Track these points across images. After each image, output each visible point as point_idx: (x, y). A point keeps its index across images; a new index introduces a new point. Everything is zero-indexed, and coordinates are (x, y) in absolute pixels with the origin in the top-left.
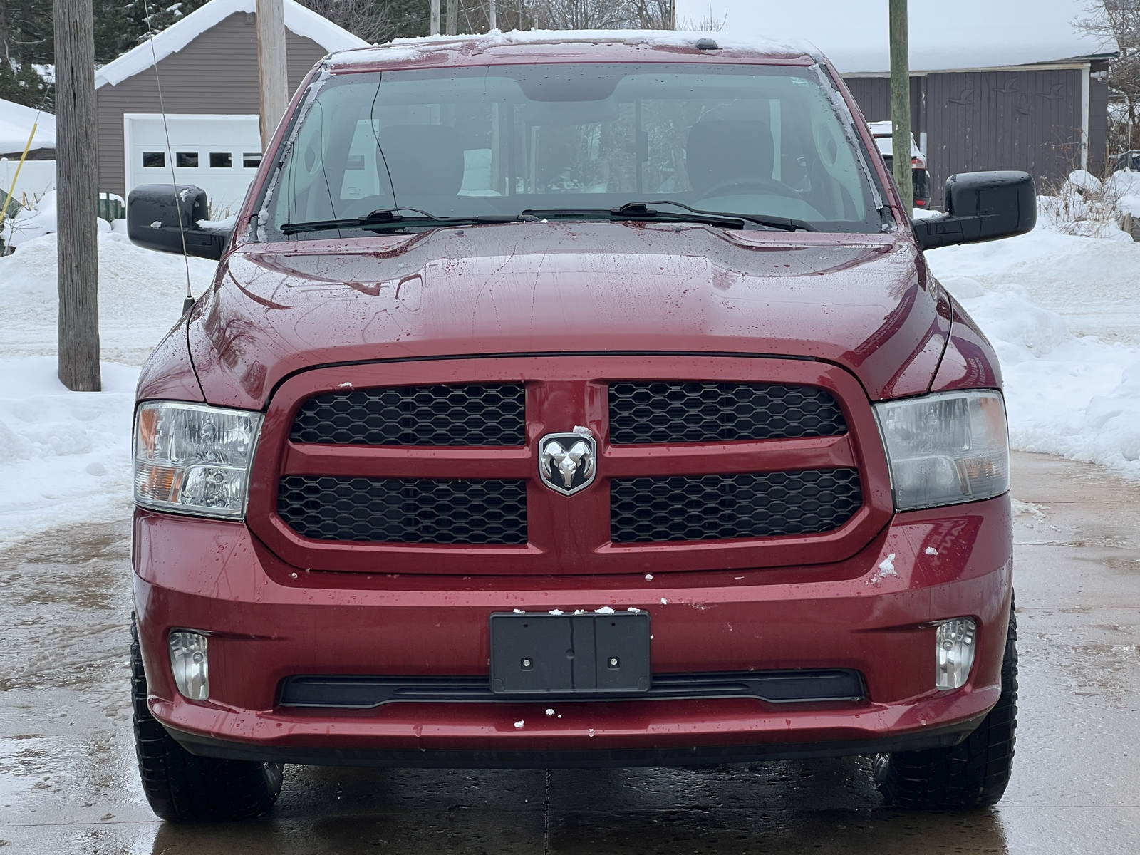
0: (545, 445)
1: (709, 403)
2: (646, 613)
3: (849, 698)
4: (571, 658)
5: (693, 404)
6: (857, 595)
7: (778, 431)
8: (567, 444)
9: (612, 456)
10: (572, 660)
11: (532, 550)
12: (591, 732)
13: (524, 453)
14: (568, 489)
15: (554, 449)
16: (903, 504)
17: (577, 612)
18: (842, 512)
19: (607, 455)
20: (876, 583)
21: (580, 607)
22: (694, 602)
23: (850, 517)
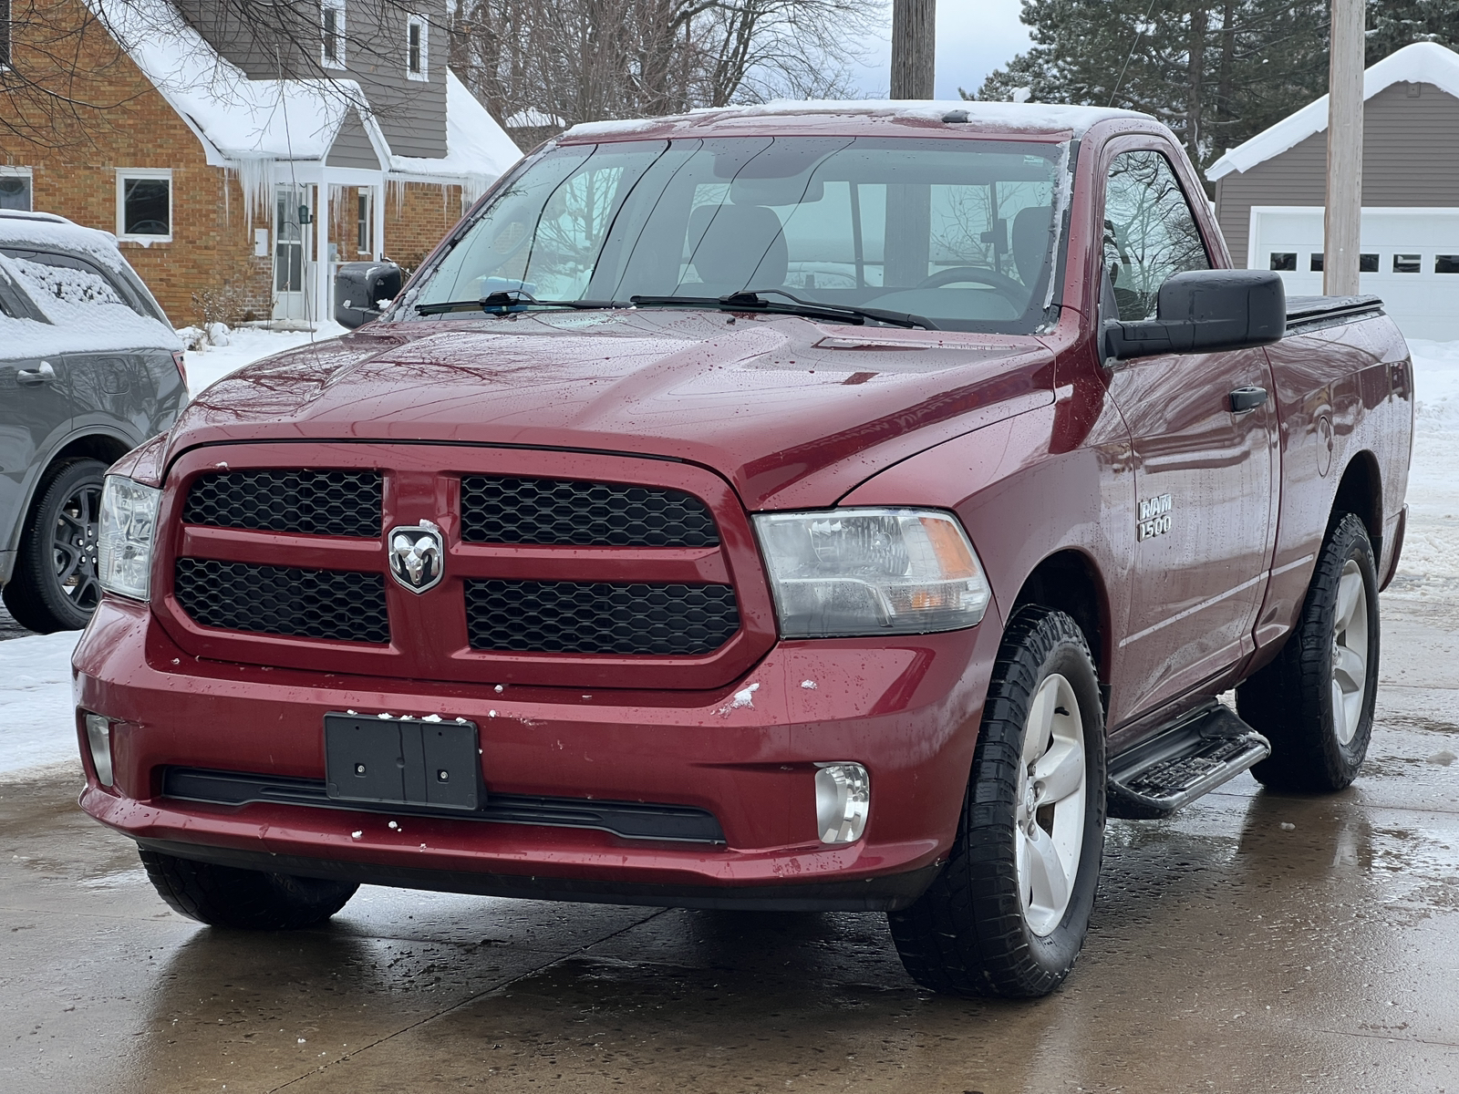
0: (394, 537)
1: (563, 502)
2: (471, 725)
3: (709, 841)
4: (400, 766)
5: (545, 502)
6: (698, 725)
7: (639, 538)
8: (415, 537)
9: (459, 553)
10: (403, 769)
11: (392, 650)
12: (422, 848)
13: (378, 546)
14: (418, 587)
15: (401, 543)
16: (787, 631)
17: (405, 718)
18: (717, 634)
19: (453, 551)
20: (724, 714)
21: (407, 713)
22: (523, 716)
23: (726, 639)
